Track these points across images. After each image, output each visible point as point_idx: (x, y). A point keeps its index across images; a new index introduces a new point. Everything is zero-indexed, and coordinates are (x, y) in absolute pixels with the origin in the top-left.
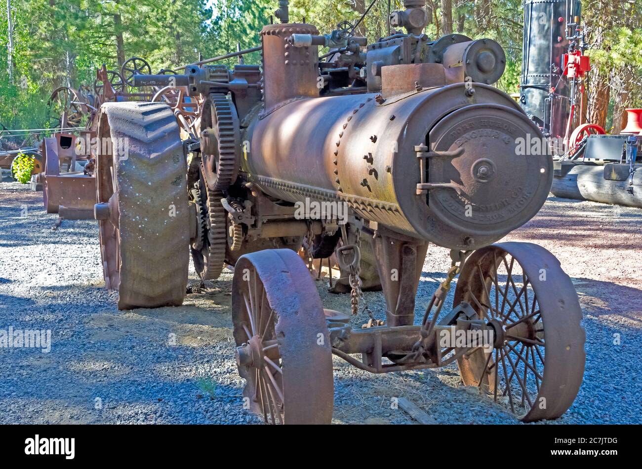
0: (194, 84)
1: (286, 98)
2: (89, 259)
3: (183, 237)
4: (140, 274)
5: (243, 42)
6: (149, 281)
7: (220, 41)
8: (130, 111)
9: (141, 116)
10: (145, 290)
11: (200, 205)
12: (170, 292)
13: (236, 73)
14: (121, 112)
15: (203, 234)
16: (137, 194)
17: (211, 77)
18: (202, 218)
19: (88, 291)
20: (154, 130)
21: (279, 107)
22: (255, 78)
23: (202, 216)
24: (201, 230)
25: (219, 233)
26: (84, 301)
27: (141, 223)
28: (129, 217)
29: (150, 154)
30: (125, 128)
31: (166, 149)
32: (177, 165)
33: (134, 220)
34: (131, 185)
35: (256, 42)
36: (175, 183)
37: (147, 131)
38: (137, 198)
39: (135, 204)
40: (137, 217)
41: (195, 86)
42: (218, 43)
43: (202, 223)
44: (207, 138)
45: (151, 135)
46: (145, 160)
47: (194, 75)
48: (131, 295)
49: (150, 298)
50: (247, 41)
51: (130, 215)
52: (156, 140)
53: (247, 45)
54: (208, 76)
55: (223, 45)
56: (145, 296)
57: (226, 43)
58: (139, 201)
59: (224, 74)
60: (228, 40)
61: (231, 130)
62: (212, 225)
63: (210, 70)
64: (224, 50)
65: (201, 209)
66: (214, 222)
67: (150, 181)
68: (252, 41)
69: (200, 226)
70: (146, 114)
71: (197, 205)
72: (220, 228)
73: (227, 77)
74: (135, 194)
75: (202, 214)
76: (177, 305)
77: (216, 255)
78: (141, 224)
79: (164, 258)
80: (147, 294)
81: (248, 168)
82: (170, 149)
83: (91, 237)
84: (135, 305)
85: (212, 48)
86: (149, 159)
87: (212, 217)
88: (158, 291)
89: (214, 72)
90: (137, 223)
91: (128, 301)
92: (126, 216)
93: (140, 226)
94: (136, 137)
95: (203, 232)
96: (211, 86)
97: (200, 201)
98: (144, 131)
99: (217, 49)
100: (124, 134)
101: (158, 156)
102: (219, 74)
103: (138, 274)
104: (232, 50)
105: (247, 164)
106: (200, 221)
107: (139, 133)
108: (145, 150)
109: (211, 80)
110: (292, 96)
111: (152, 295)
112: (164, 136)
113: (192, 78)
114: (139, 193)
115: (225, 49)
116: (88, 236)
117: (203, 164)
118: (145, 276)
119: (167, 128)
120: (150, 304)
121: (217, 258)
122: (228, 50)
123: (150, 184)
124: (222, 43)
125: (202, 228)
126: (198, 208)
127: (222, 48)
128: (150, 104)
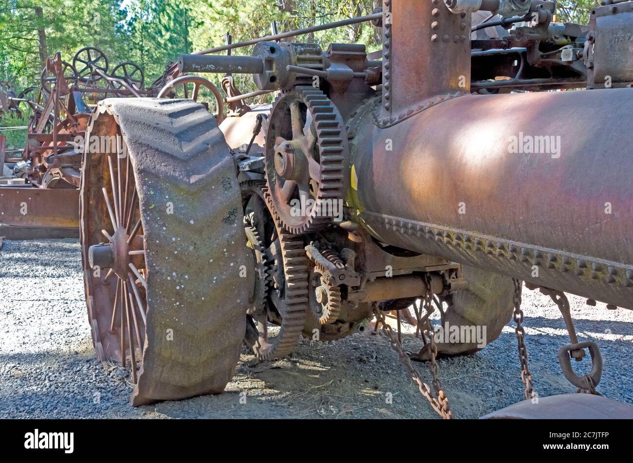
0: (274, 71)
1: (431, 94)
2: (55, 303)
3: (238, 301)
4: (173, 357)
5: (159, 44)
6: (186, 366)
7: (134, 42)
8: (150, 110)
9: (168, 119)
10: (178, 379)
11: (262, 251)
12: (212, 379)
13: (334, 55)
14: (136, 113)
15: (267, 295)
16: (174, 239)
17: (299, 60)
18: (266, 272)
19: (72, 365)
20: (190, 141)
21: (421, 110)
22: (359, 64)
23: (266, 268)
24: (263, 289)
25: (299, 296)
26: (74, 387)
27: (180, 282)
28: (162, 274)
29: (189, 176)
30: (148, 137)
31: (213, 169)
32: (229, 194)
33: (169, 278)
34: (164, 225)
35: (172, 44)
36: (228, 220)
37: (180, 141)
38: (174, 245)
39: (171, 254)
40: (174, 274)
41: (276, 74)
42: (132, 44)
43: (266, 278)
44: (291, 155)
45: (187, 148)
46: (183, 186)
47: (274, 56)
48: (156, 386)
49: (183, 388)
50: (162, 42)
51: (164, 271)
52: (194, 155)
53: (163, 46)
54: (294, 59)
55: (137, 46)
56: (175, 386)
57: (141, 43)
58: (176, 250)
59: (316, 56)
60: (142, 41)
61: (338, 143)
62: (289, 284)
63: (296, 50)
64: (138, 51)
65: (264, 258)
66: (291, 280)
67: (192, 218)
68: (168, 42)
69: (263, 284)
70: (174, 115)
71: (256, 251)
72: (299, 288)
73: (320, 61)
74: (171, 239)
75: (265, 264)
76: (217, 394)
77: (291, 329)
78: (180, 284)
79: (210, 332)
80: (180, 384)
81: (357, 201)
82: (217, 170)
83: (46, 265)
84: (159, 399)
85: (126, 48)
86: (189, 184)
87: (289, 272)
88: (196, 378)
89: (301, 53)
90: (174, 283)
91: (150, 395)
92: (157, 272)
93: (178, 288)
94: (167, 151)
95: (266, 292)
96: (299, 75)
97: (261, 245)
98: (177, 141)
99: (131, 49)
100: (148, 146)
101: (200, 180)
102: (308, 56)
103: (171, 357)
104: (146, 51)
105: (356, 196)
106: (262, 276)
107: (170, 145)
108: (181, 171)
109: (299, 65)
110: (441, 92)
111: (186, 383)
112: (207, 149)
113: (270, 62)
114: (176, 236)
115: (140, 50)
116: (42, 264)
117: (269, 192)
118: (180, 360)
119: (209, 137)
120: (180, 396)
121: (291, 332)
122: (142, 51)
123: (192, 222)
124: (136, 44)
125: (266, 285)
126: (259, 255)
127: (136, 48)
128: (174, 102)
